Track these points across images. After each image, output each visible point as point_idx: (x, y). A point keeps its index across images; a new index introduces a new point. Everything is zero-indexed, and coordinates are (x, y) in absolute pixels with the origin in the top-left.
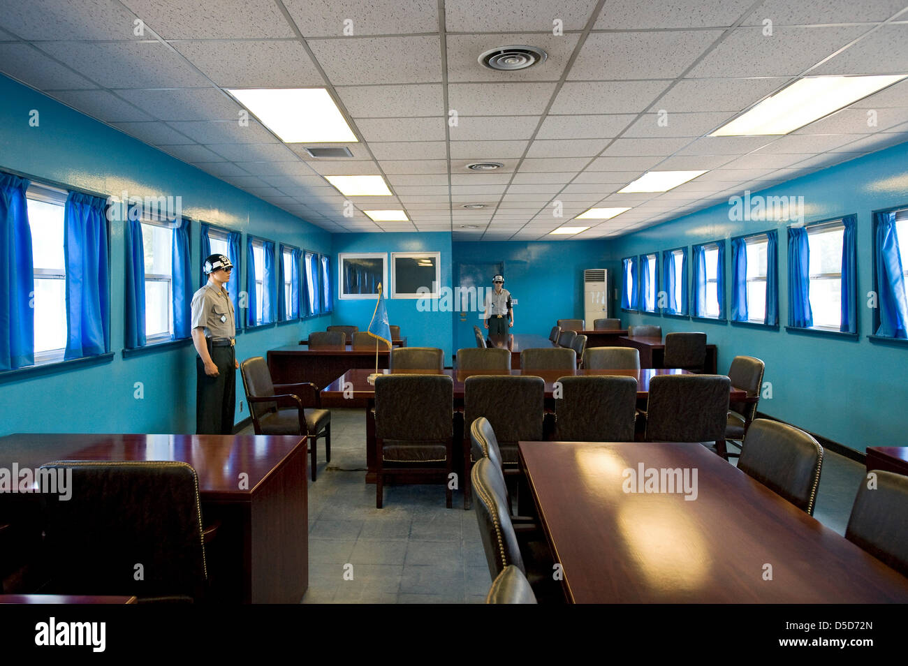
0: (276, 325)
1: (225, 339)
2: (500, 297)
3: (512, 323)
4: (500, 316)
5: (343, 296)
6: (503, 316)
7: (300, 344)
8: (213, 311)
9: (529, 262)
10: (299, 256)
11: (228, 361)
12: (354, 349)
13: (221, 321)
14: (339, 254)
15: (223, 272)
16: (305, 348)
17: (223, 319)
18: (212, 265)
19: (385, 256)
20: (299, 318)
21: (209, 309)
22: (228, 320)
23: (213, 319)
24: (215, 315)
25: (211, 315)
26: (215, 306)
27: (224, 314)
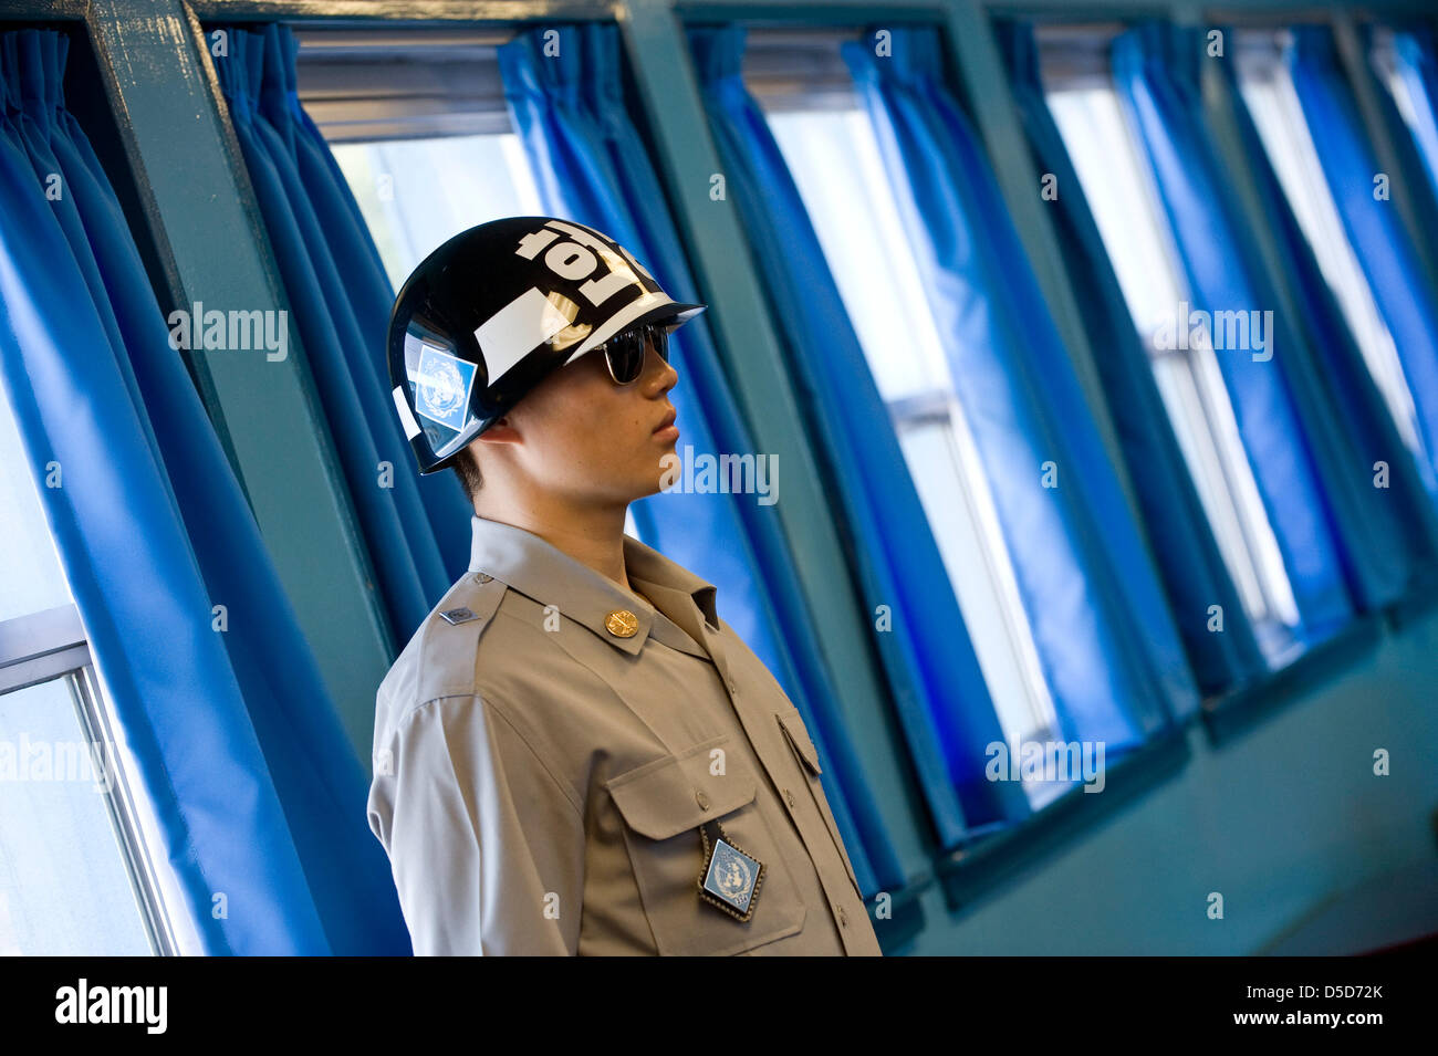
0: (1196, 738)
8: (606, 825)
15: (596, 389)
17: (731, 876)
18: (469, 350)
21: (559, 818)
22: (775, 875)
23: (628, 904)
24: (637, 858)
25: (609, 878)
26: (606, 767)
27: (726, 827)
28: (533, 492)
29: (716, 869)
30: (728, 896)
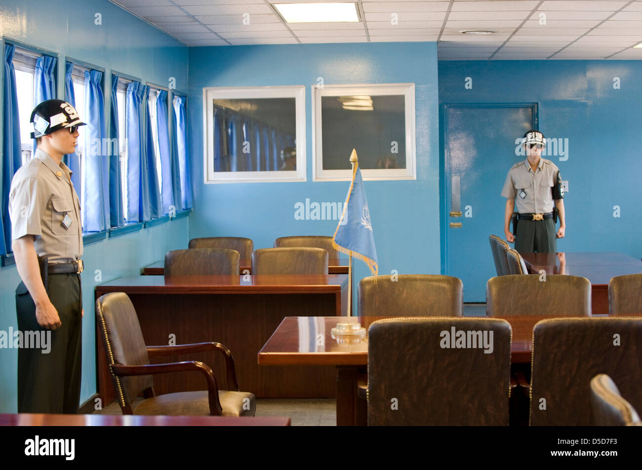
0: (110, 234)
1: (68, 259)
2: (539, 176)
3: (562, 230)
4: (538, 217)
5: (212, 177)
6: (546, 217)
7: (143, 274)
8: (50, 207)
9: (590, 103)
10: (140, 95)
11: (74, 300)
12: (257, 282)
13: (63, 225)
14: (204, 90)
15: (67, 133)
16: (158, 281)
17: (67, 222)
18: (49, 120)
19: (299, 94)
20: (141, 220)
21: (43, 203)
22: (73, 224)
23: (49, 221)
24: (53, 214)
25: (47, 216)
26: (53, 197)
27: (68, 213)
28: (51, 148)
29: (65, 219)
30: (66, 225)
